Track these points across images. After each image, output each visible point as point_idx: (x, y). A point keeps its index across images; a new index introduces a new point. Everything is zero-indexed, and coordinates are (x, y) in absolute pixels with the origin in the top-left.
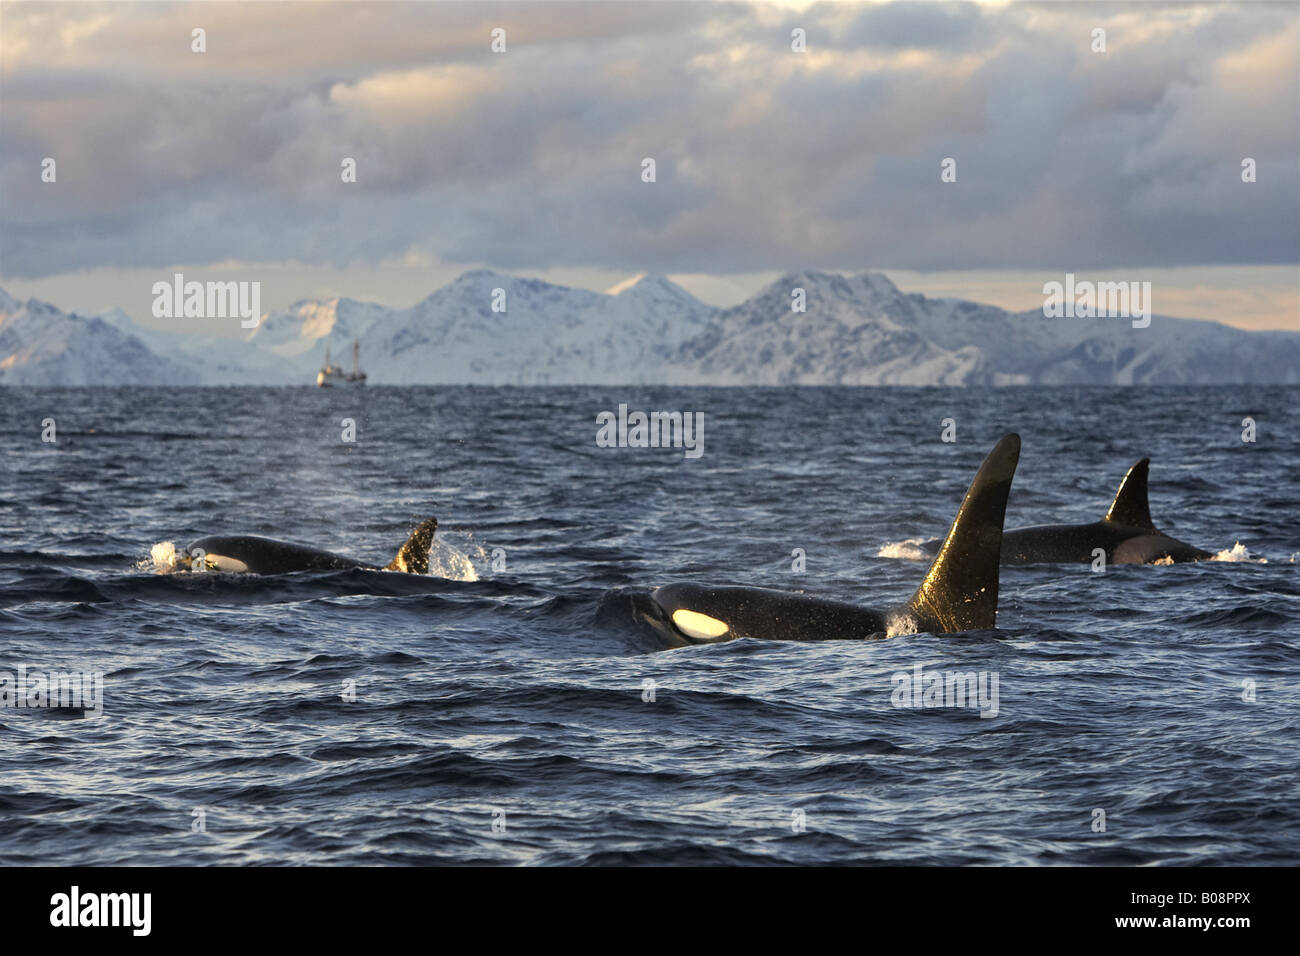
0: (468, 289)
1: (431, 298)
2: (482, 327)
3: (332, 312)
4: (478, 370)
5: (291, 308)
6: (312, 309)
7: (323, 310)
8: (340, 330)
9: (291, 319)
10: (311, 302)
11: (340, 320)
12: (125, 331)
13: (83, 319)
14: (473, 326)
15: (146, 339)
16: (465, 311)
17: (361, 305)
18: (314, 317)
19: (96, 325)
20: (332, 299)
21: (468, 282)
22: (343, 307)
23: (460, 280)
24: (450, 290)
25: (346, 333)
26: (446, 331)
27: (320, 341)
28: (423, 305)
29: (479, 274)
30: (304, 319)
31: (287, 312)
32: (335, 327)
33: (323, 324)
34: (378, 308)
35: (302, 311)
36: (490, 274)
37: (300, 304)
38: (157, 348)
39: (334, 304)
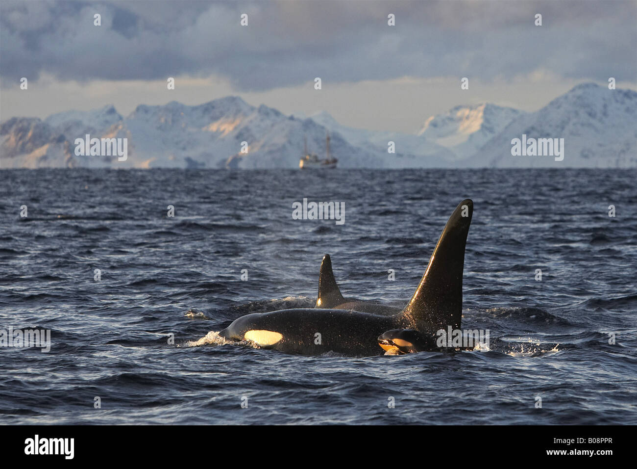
0: (579, 97)
1: (552, 103)
2: (590, 125)
3: (481, 114)
4: (586, 157)
5: (451, 111)
6: (467, 112)
7: (474, 113)
8: (486, 127)
9: (451, 119)
10: (466, 107)
11: (487, 120)
12: (329, 128)
13: (299, 120)
14: (583, 125)
15: (344, 135)
16: (577, 113)
17: (502, 109)
18: (467, 118)
19: (308, 124)
20: (481, 105)
21: (580, 92)
22: (489, 111)
23: (573, 90)
24: (566, 97)
25: (491, 130)
26: (563, 128)
27: (472, 136)
28: (545, 109)
29: (587, 86)
30: (460, 119)
31: (448, 114)
32: (483, 126)
33: (474, 123)
34: (514, 111)
35: (459, 114)
36: (596, 86)
37: (457, 108)
38: (352, 141)
39: (482, 108)
